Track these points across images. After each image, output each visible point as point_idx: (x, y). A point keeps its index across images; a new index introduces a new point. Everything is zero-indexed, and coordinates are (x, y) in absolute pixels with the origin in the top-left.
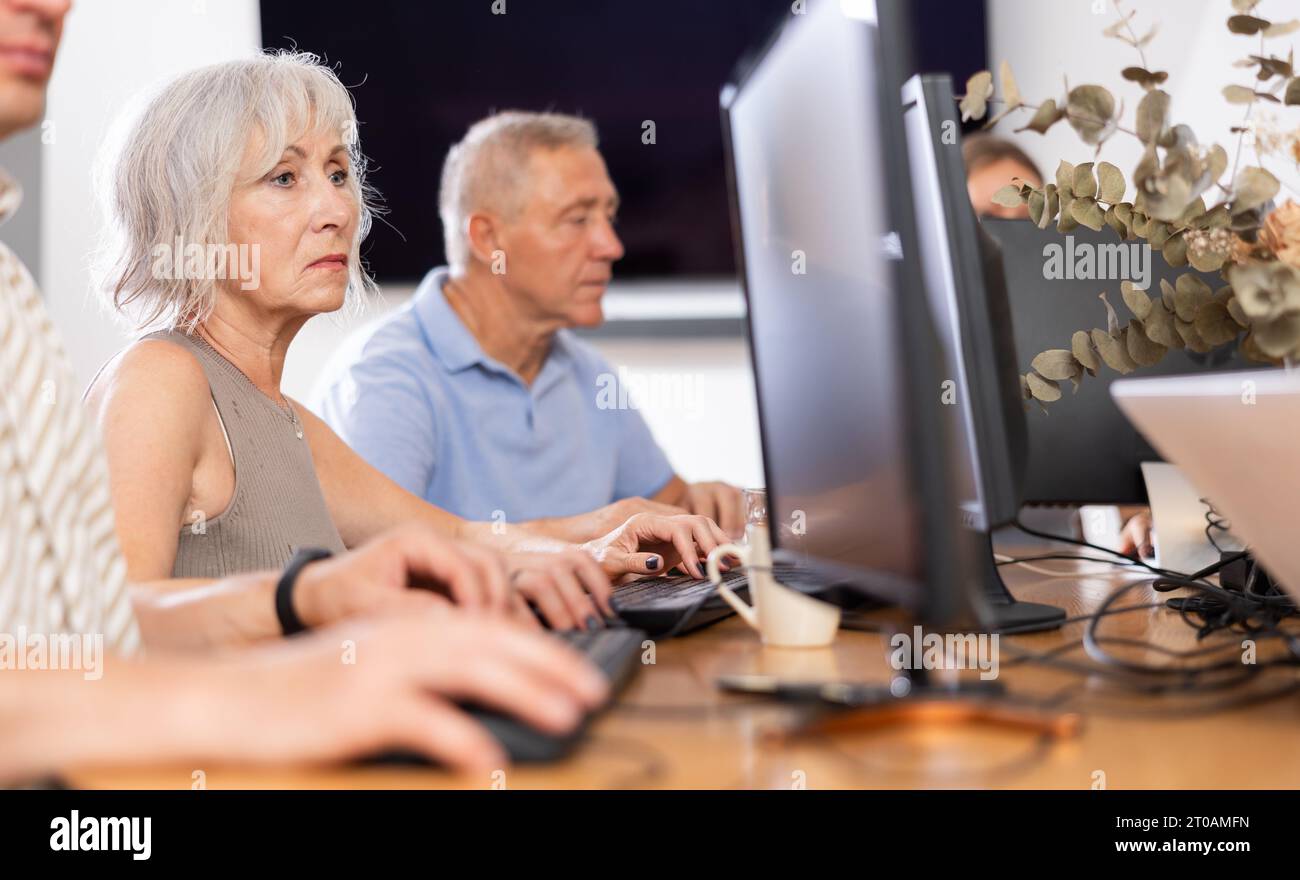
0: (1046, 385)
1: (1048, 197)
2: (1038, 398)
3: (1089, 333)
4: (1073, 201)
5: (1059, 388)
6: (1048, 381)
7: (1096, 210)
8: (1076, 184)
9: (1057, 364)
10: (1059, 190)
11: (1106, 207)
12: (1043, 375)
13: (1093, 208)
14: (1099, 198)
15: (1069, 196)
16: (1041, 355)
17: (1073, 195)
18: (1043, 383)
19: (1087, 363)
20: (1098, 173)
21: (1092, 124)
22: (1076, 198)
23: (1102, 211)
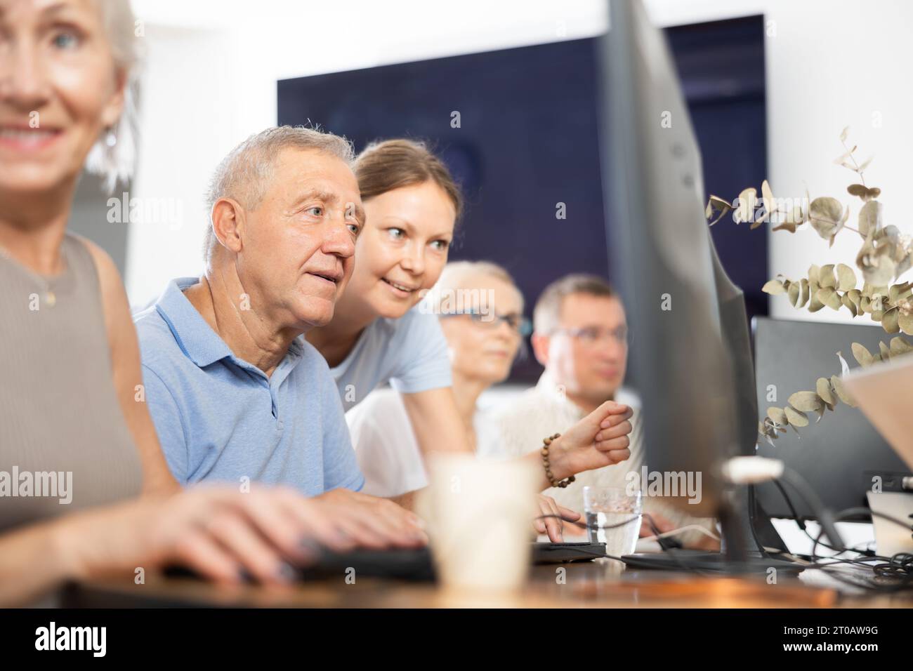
0: (798, 415)
1: (803, 288)
2: (794, 424)
3: (829, 380)
4: (820, 290)
5: (807, 418)
6: (800, 413)
7: (836, 297)
8: (822, 279)
9: (806, 401)
10: (810, 284)
11: (841, 294)
12: (796, 408)
13: (834, 295)
14: (838, 288)
15: (816, 287)
16: (795, 395)
17: (819, 286)
18: (796, 414)
19: (827, 399)
20: (838, 271)
21: (826, 224)
22: (821, 288)
23: (839, 297)
